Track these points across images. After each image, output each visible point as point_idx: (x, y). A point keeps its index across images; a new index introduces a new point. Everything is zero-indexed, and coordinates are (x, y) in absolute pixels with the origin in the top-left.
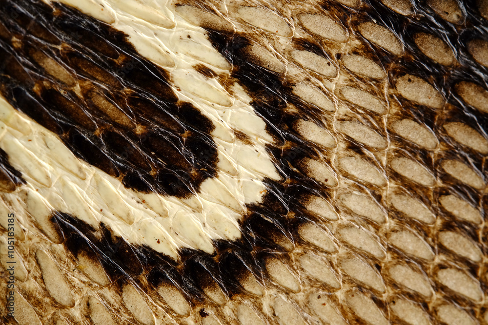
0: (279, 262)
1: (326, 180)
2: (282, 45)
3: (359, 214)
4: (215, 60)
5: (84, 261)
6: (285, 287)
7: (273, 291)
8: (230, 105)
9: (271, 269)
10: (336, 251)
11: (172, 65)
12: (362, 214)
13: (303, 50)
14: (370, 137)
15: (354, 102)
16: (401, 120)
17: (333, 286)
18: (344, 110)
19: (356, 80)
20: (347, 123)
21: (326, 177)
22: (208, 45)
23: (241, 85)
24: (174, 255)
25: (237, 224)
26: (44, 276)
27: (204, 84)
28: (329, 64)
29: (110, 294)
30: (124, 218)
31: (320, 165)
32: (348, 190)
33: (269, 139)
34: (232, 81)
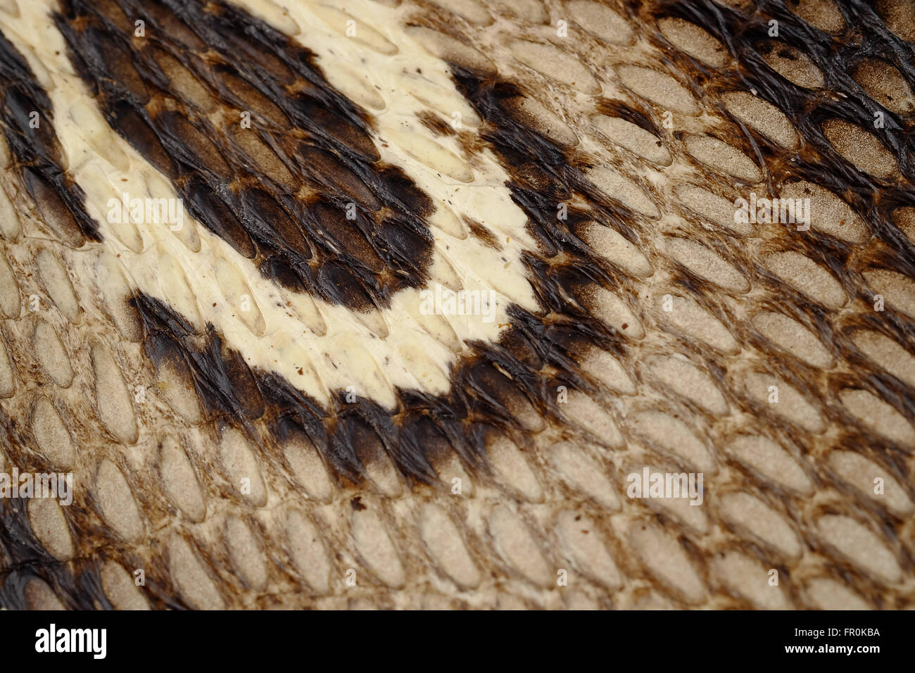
0: (513, 447)
1: (625, 326)
2: (579, 104)
3: (679, 391)
5: (166, 375)
6: (517, 490)
7: (493, 493)
8: (470, 179)
9: (496, 455)
10: (624, 448)
11: (381, 106)
12: (685, 394)
13: (616, 116)
14: (720, 269)
15: (698, 210)
16: (783, 251)
17: (608, 504)
18: (673, 220)
19: (708, 178)
20: (678, 242)
21: (625, 321)
22: (451, 86)
23: (495, 153)
24: (323, 398)
25: (447, 371)
26: (98, 386)
27: (430, 141)
28: (659, 144)
29: (197, 438)
30: (250, 323)
31: (617, 300)
32: (664, 351)
33: (531, 244)
34: (481, 145)
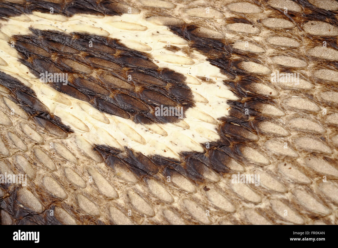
0: (251, 149)
1: (271, 93)
2: (219, 23)
3: (300, 108)
4: (178, 41)
5: (118, 170)
6: (260, 163)
7: (252, 167)
8: (193, 63)
9: (246, 154)
10: (290, 135)
11: (150, 49)
12: (302, 109)
13: (234, 23)
14: (295, 62)
15: (278, 44)
16: (314, 48)
17: (294, 156)
18: (270, 51)
19: (276, 32)
20: (276, 58)
21: (270, 91)
22: (171, 34)
23: (198, 51)
24: (177, 157)
25: (216, 132)
26: (96, 183)
27: (173, 55)
28: (254, 27)
29: (139, 187)
30: (139, 141)
31: (264, 85)
32: (288, 96)
33: (225, 77)
34: (192, 50)
